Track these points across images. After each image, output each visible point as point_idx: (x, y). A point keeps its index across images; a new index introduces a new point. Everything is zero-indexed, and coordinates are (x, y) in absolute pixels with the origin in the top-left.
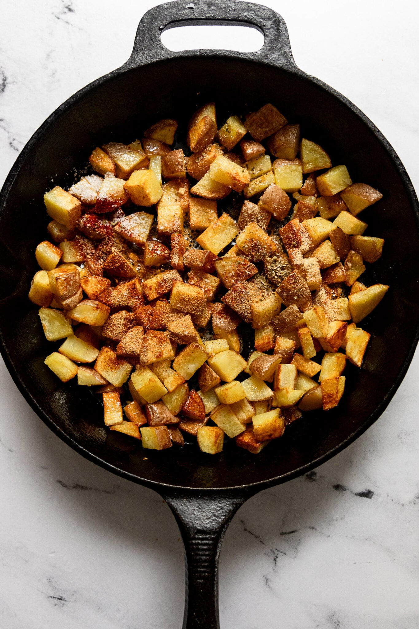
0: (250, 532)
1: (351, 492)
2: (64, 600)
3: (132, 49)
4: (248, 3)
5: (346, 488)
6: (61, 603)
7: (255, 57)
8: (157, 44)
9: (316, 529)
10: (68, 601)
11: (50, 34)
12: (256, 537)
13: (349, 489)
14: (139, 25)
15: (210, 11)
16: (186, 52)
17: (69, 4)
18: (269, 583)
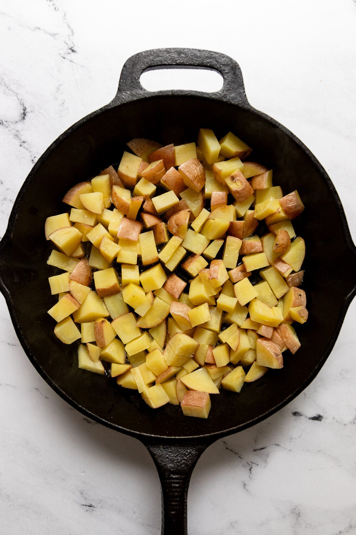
0: (230, 450)
1: (306, 417)
2: (93, 507)
3: (117, 89)
4: (210, 52)
5: (302, 414)
6: (91, 509)
7: (216, 97)
8: (137, 85)
9: (280, 446)
10: (96, 507)
11: (58, 71)
12: (236, 453)
13: (304, 415)
14: (123, 70)
15: (180, 58)
16: (161, 92)
17: (72, 46)
18: (246, 487)
